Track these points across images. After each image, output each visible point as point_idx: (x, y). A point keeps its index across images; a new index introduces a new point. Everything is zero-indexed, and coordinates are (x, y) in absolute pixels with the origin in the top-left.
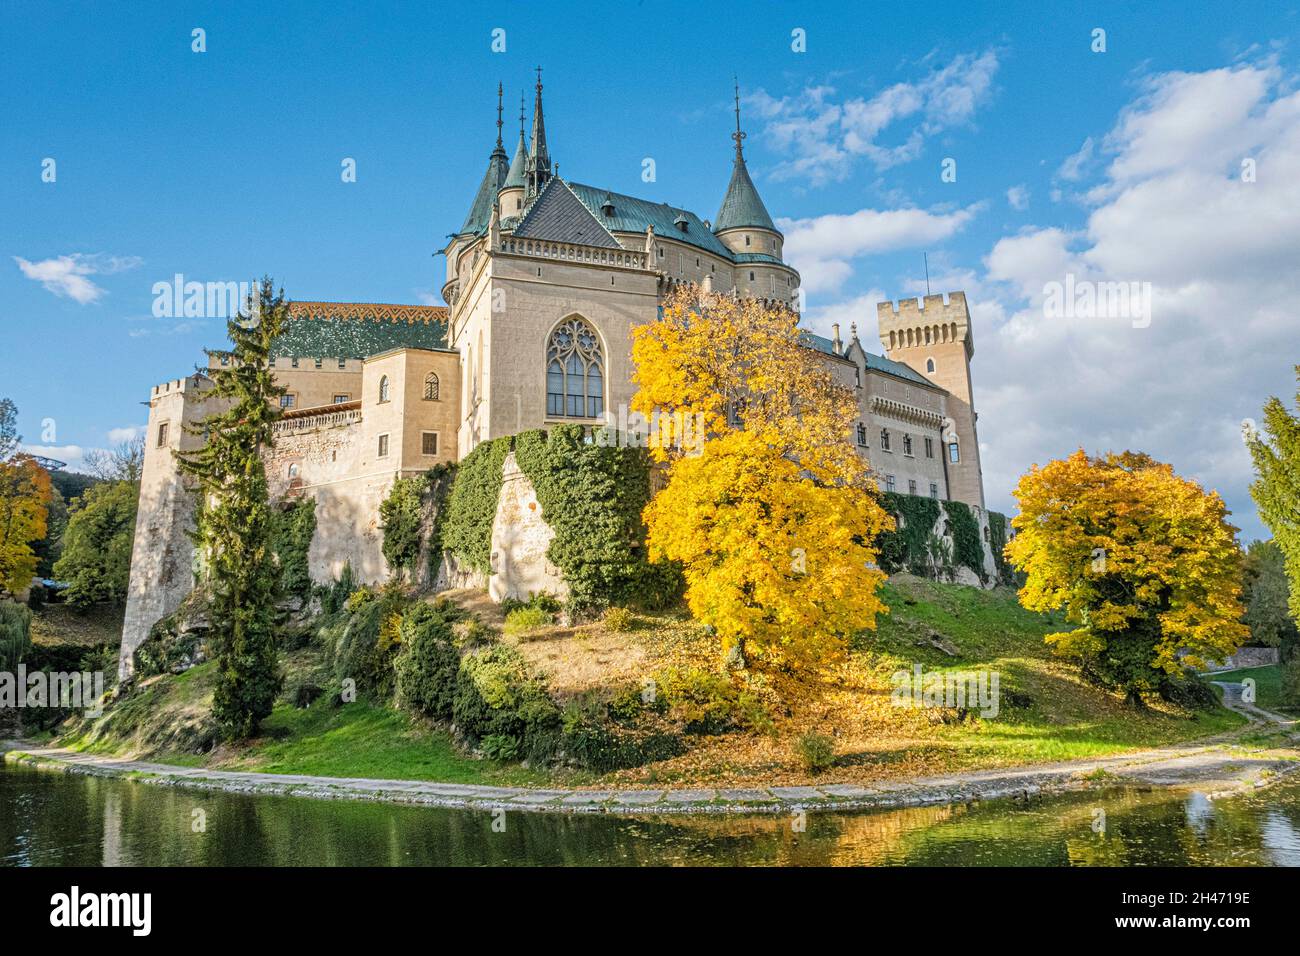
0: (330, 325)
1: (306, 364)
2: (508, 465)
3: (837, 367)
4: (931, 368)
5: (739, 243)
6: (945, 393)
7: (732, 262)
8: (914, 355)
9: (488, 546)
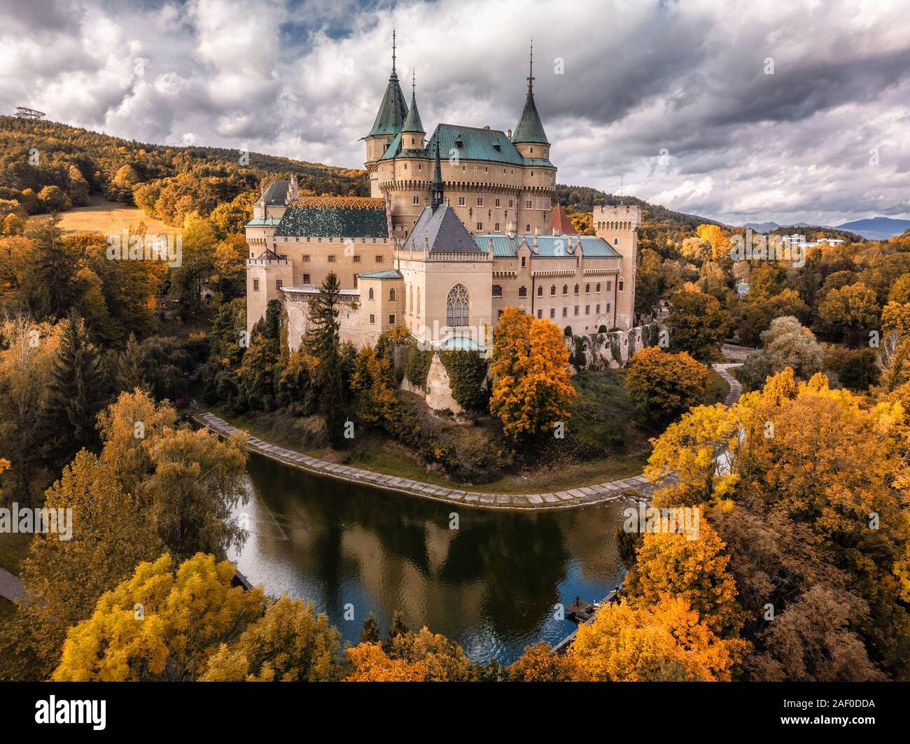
0: (320, 212)
1: (314, 240)
2: (436, 359)
3: (569, 261)
4: (616, 243)
5: (526, 151)
6: (621, 257)
7: (523, 166)
8: (609, 235)
9: (426, 383)
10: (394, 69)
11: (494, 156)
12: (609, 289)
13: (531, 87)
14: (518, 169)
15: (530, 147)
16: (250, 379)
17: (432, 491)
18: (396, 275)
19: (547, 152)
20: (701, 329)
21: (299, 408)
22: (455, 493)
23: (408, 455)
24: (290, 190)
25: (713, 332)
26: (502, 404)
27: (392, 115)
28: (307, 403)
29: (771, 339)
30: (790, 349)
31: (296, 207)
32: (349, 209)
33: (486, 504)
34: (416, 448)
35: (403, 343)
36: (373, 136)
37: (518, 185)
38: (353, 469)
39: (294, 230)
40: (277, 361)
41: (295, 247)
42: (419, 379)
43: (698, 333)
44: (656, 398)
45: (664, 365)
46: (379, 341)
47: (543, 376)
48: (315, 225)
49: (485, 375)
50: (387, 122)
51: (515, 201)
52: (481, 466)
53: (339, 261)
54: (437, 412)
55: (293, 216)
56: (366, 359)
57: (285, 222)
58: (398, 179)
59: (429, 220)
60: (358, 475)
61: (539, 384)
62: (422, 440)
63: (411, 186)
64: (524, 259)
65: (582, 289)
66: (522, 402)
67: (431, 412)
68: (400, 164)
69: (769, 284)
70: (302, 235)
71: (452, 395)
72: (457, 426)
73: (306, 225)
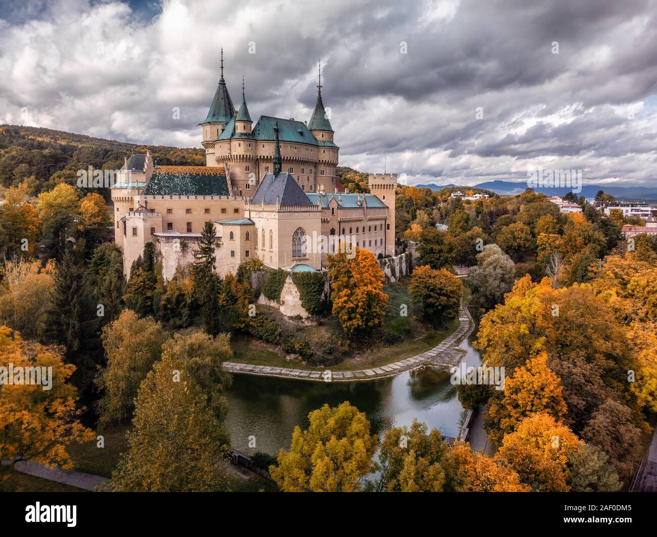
0: (178, 177)
1: (175, 198)
2: (289, 280)
3: (360, 210)
4: (384, 199)
5: (319, 136)
6: (388, 207)
7: (318, 146)
8: (379, 193)
9: (280, 297)
10: (222, 76)
11: (300, 139)
12: (381, 229)
13: (320, 92)
14: (315, 148)
15: (321, 133)
16: (134, 302)
17: (297, 374)
18: (249, 222)
19: (332, 137)
20: (442, 254)
21: (178, 322)
22: (314, 374)
23: (271, 350)
24: (147, 161)
25: (449, 255)
26: (343, 308)
27: (223, 108)
28: (184, 319)
29: (483, 259)
30: (497, 265)
31: (160, 174)
32: (199, 174)
33: (339, 379)
34: (277, 344)
35: (259, 270)
36: (209, 123)
37: (315, 159)
38: (232, 364)
39: (159, 191)
40: (155, 288)
41: (161, 202)
42: (274, 294)
43: (440, 257)
44: (431, 299)
45: (434, 277)
46: (238, 270)
47: (370, 288)
48: (175, 186)
49: (323, 290)
50: (219, 112)
51: (314, 170)
52: (328, 353)
53: (194, 213)
54: (291, 318)
55: (158, 180)
56: (229, 283)
57: (152, 185)
58: (234, 153)
59: (272, 183)
60: (238, 368)
61: (369, 294)
62: (282, 339)
63: (243, 159)
64: (333, 209)
65: (367, 229)
66: (357, 306)
67: (286, 318)
68: (235, 143)
69: (461, 224)
70: (165, 194)
71: (302, 305)
72: (307, 326)
73: (168, 187)
